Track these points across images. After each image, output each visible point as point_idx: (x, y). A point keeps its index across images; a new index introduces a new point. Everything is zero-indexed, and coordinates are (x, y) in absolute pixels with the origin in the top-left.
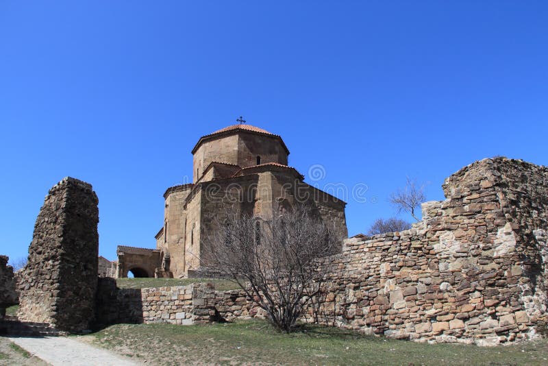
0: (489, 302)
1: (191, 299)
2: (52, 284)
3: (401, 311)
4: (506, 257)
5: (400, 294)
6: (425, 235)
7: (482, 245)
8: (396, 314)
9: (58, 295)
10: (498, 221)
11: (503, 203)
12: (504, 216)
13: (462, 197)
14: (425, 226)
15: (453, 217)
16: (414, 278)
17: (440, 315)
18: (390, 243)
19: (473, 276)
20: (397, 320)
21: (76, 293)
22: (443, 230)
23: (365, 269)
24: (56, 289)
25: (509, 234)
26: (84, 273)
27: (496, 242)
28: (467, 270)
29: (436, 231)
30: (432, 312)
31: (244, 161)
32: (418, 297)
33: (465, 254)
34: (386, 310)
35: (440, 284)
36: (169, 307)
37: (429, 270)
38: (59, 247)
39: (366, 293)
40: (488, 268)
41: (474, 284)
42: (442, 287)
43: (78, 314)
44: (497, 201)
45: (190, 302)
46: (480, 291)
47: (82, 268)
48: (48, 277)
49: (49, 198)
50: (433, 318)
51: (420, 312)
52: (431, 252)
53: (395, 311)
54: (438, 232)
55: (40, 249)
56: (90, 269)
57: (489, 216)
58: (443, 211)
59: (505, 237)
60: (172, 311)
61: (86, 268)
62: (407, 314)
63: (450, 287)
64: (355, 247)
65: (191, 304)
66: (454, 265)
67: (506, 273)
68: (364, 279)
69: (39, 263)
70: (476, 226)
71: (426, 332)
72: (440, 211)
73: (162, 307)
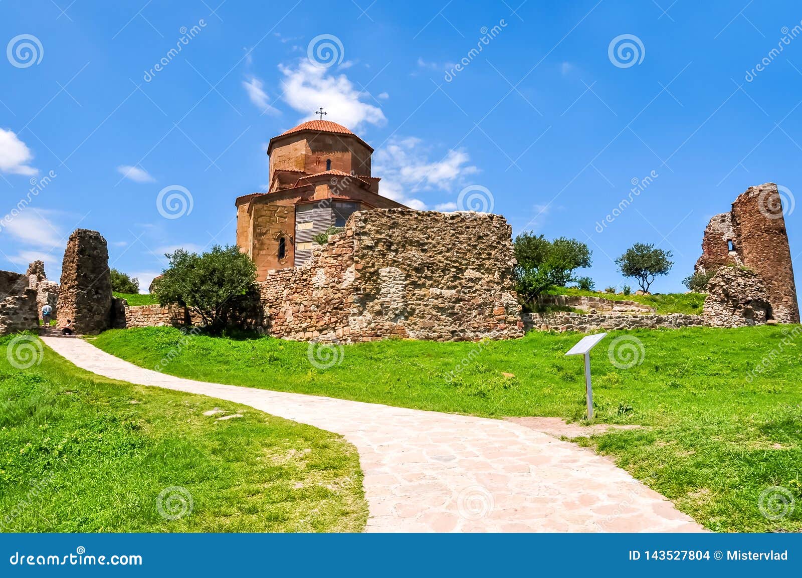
0: (333, 320)
1: (168, 313)
2: (73, 305)
3: (290, 323)
4: (347, 289)
5: (290, 312)
6: (310, 270)
7: (336, 280)
8: (288, 325)
9: (76, 312)
10: (349, 263)
11: (356, 248)
12: (353, 259)
13: (335, 243)
14: (310, 264)
15: (326, 258)
16: (299, 301)
17: (309, 328)
18: (291, 274)
19: (328, 302)
20: (287, 330)
21: (90, 310)
22: (319, 267)
23: (276, 293)
24: (75, 308)
25: (352, 272)
26: (95, 297)
27: (344, 278)
28: (325, 297)
29: (315, 267)
30: (304, 325)
31: (312, 166)
32: (299, 314)
33: (327, 286)
34: (283, 323)
35: (311, 306)
36: (155, 319)
37: (307, 296)
38: (75, 280)
39: (275, 311)
40: (336, 296)
41: (328, 307)
42: (312, 308)
43: (92, 325)
44: (352, 247)
45: (167, 315)
46: (330, 312)
47: (94, 293)
48: (70, 300)
49: (69, 243)
50: (305, 330)
51: (299, 325)
52: (311, 283)
53: (287, 323)
54: (317, 269)
55: (66, 281)
56: (100, 294)
57: (345, 258)
58: (322, 253)
59: (350, 275)
60: (156, 322)
61: (97, 293)
62: (293, 326)
63: (316, 309)
64: (273, 277)
65: (168, 317)
66: (321, 293)
67: (344, 301)
68: (274, 300)
69: (65, 291)
70: (337, 266)
71: (301, 338)
72: (320, 252)
73: (151, 319)
